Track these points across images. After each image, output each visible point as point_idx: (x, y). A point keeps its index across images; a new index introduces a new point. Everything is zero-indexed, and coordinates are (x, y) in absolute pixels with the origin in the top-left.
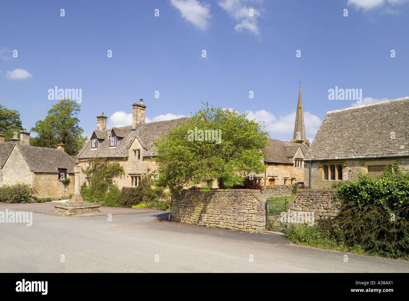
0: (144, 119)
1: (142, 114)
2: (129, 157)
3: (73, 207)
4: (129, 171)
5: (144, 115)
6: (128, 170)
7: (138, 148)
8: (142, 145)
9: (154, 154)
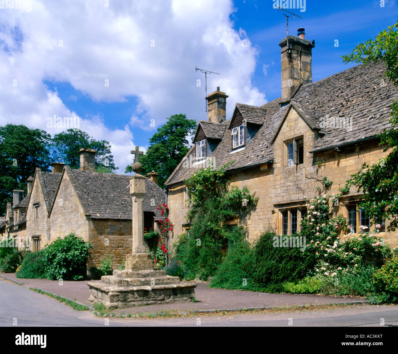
0: (309, 77)
1: (305, 64)
2: (276, 160)
3: (121, 286)
4: (276, 196)
5: (309, 67)
6: (273, 195)
7: (297, 133)
8: (310, 122)
9: (344, 139)
